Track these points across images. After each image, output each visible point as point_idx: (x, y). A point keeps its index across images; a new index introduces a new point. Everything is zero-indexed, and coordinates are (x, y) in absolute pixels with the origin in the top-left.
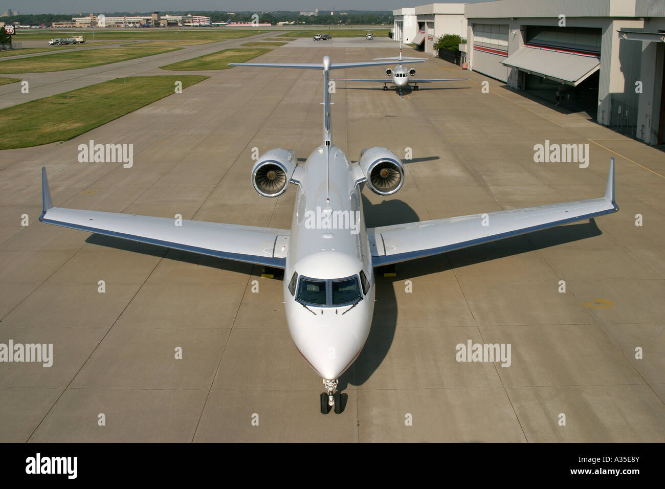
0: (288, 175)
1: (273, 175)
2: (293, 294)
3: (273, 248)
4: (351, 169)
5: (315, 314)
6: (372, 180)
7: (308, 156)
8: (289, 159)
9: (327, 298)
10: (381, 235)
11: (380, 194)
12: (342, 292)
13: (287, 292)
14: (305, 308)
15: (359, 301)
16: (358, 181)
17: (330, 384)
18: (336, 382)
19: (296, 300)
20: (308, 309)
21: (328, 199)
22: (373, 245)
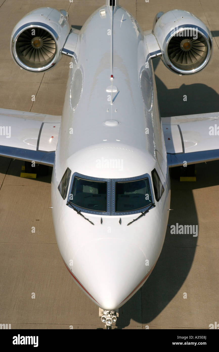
0: (60, 44)
1: (39, 42)
2: (64, 196)
3: (37, 139)
4: (142, 38)
5: (92, 223)
6: (169, 54)
7: (84, 23)
8: (61, 21)
9: (108, 203)
10: (178, 126)
11: (179, 73)
12: (128, 196)
13: (56, 194)
14: (79, 215)
15: (149, 209)
16: (151, 54)
17: (108, 317)
18: (115, 314)
19: (67, 204)
20: (83, 216)
21: (112, 76)
22: (169, 139)
